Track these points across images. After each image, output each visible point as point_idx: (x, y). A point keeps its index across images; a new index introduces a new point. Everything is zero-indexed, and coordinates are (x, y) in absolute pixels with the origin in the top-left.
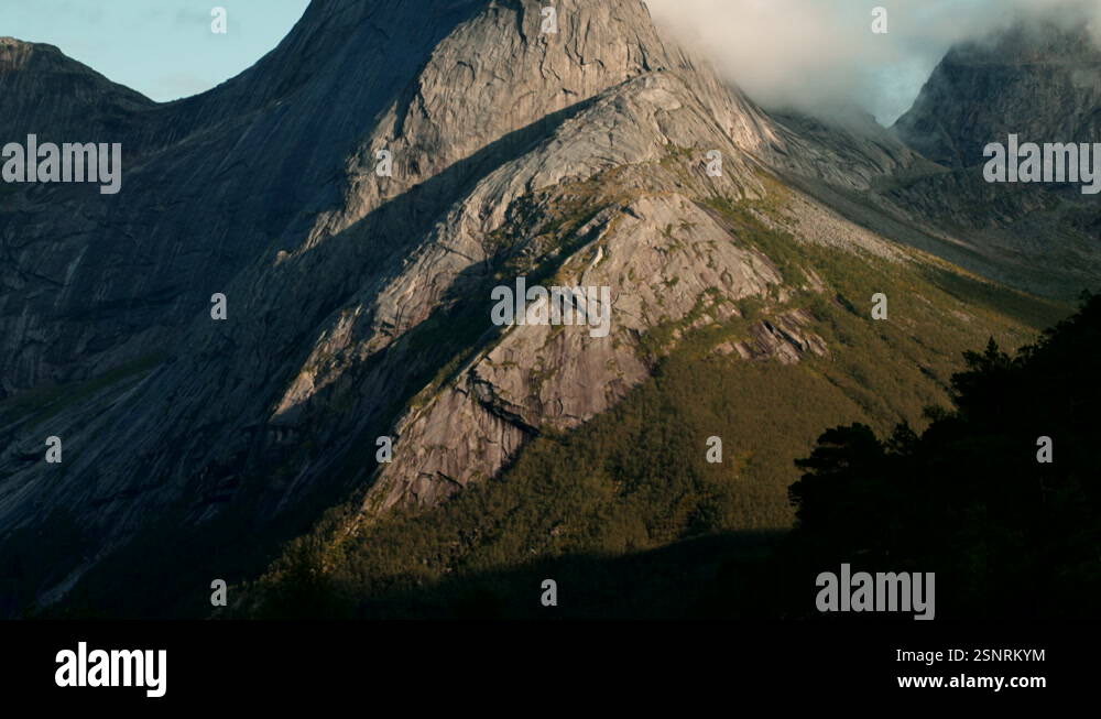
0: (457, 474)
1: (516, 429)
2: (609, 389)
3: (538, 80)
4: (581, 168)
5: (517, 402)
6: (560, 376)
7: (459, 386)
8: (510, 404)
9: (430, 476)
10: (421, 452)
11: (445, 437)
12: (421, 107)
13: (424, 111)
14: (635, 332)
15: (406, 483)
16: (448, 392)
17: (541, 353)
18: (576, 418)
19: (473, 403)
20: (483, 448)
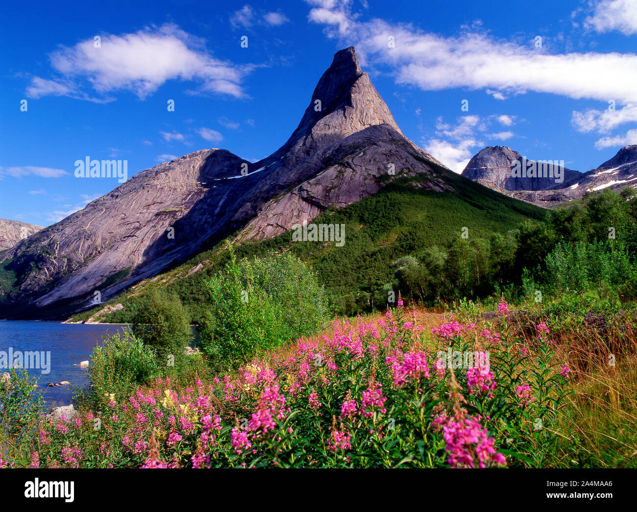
0: (285, 224)
1: (317, 208)
2: (361, 193)
3: (350, 129)
4: (360, 140)
5: (319, 197)
6: (340, 188)
7: (294, 192)
8: (315, 198)
9: (272, 225)
10: (271, 215)
11: (283, 210)
12: (312, 137)
13: (312, 138)
14: (374, 176)
15: (260, 228)
16: (289, 194)
17: (333, 181)
18: (345, 203)
19: (299, 198)
20: (300, 214)
